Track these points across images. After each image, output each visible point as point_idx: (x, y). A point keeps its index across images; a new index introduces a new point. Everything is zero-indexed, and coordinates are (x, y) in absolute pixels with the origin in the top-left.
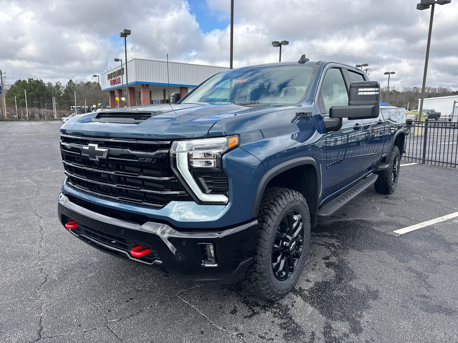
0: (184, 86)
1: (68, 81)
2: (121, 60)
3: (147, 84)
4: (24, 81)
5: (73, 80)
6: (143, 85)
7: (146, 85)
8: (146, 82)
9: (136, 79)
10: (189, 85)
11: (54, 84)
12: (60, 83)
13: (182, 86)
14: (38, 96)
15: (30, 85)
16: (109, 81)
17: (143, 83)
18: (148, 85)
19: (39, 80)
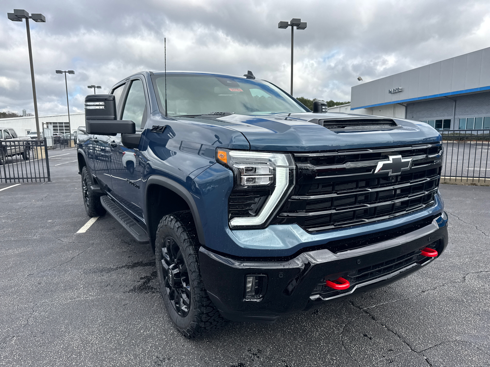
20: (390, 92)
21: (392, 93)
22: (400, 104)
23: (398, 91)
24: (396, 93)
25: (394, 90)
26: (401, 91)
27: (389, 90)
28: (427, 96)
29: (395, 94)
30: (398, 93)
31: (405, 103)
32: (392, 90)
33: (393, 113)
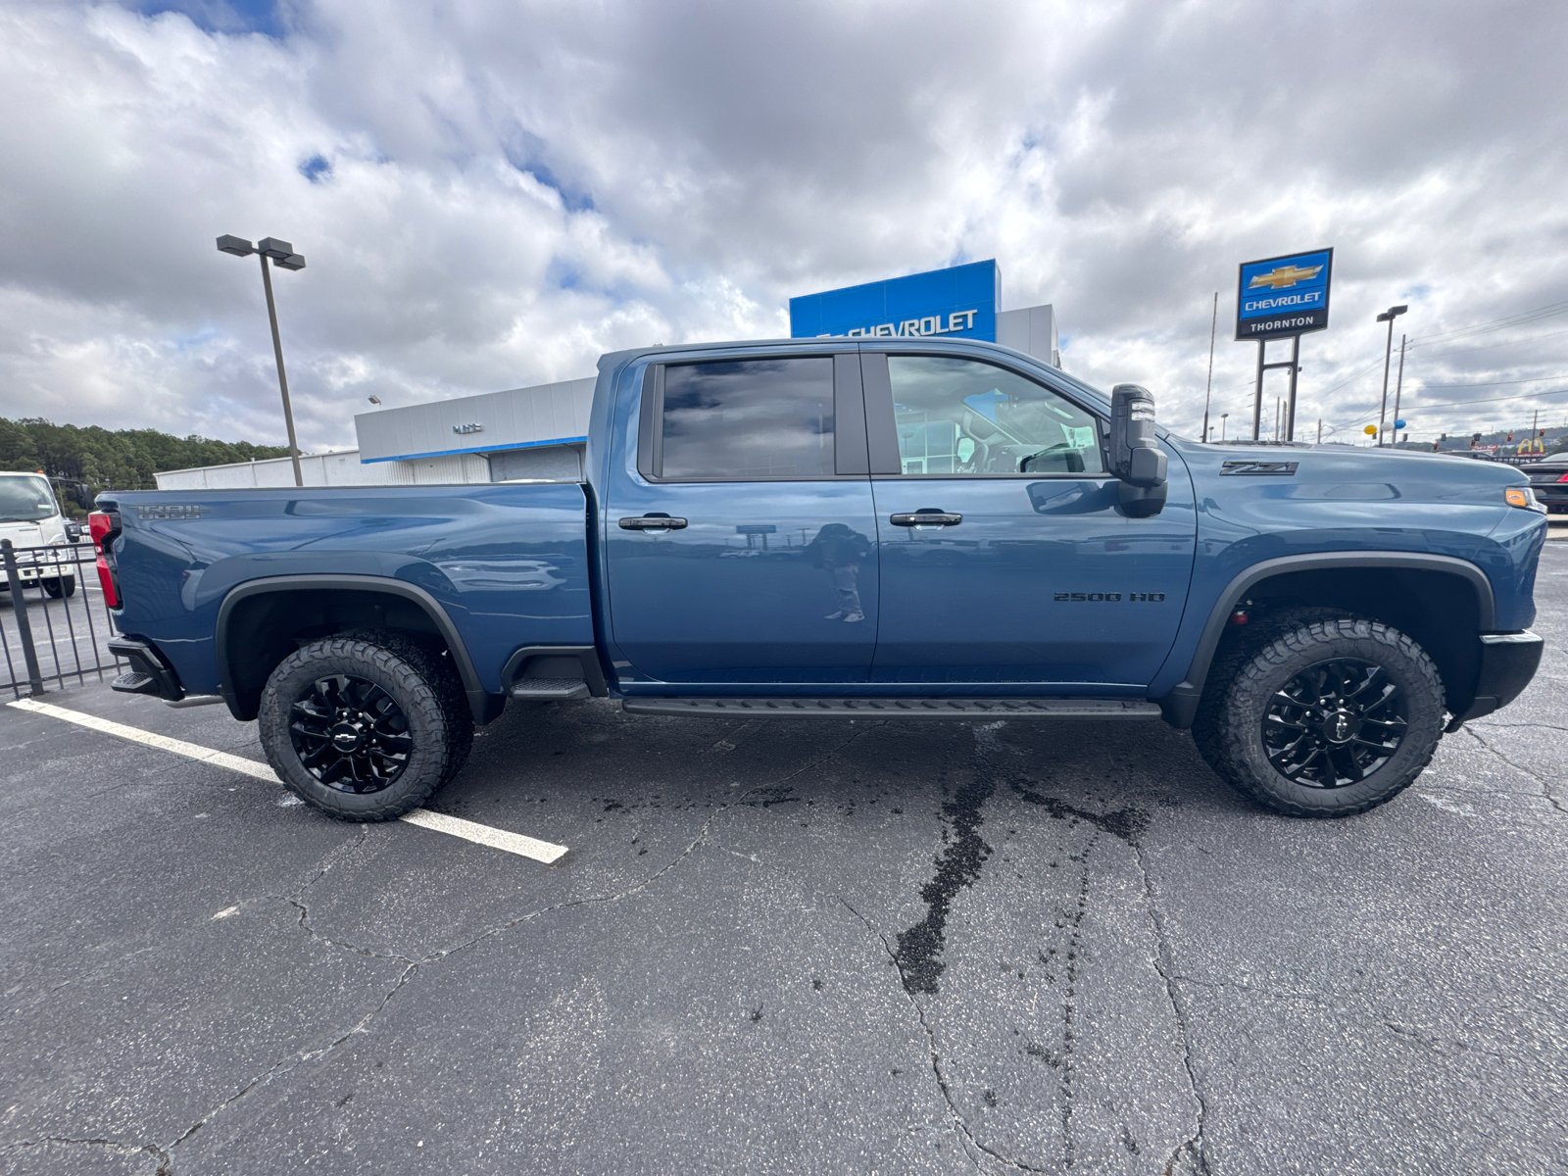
20: (457, 431)
21: (460, 433)
22: (478, 454)
23: (475, 430)
24: (469, 433)
25: (464, 427)
26: (479, 431)
27: (454, 428)
28: (533, 443)
29: (468, 435)
30: (475, 435)
31: (485, 453)
32: (461, 427)
33: (461, 473)
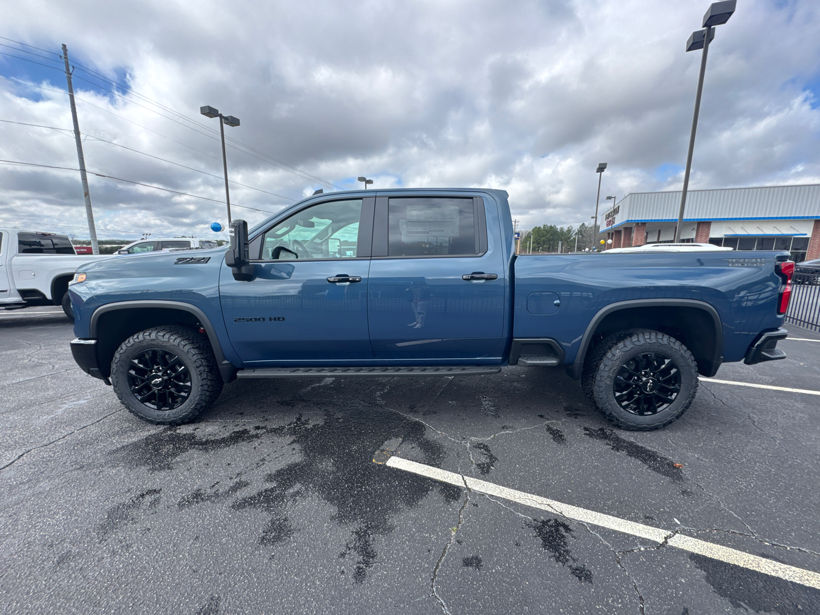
0: (703, 221)
1: (581, 224)
2: (615, 198)
3: (643, 222)
4: (540, 228)
5: (585, 223)
6: (638, 224)
7: (641, 223)
8: (641, 220)
9: (629, 217)
10: (712, 219)
11: (566, 229)
12: (572, 228)
13: (699, 221)
14: (549, 240)
15: (544, 230)
16: (606, 221)
17: (636, 222)
18: (645, 223)
19: (553, 226)
